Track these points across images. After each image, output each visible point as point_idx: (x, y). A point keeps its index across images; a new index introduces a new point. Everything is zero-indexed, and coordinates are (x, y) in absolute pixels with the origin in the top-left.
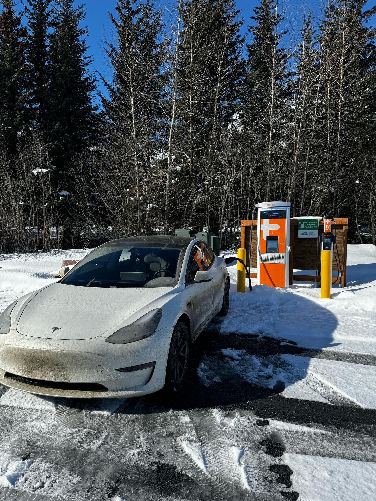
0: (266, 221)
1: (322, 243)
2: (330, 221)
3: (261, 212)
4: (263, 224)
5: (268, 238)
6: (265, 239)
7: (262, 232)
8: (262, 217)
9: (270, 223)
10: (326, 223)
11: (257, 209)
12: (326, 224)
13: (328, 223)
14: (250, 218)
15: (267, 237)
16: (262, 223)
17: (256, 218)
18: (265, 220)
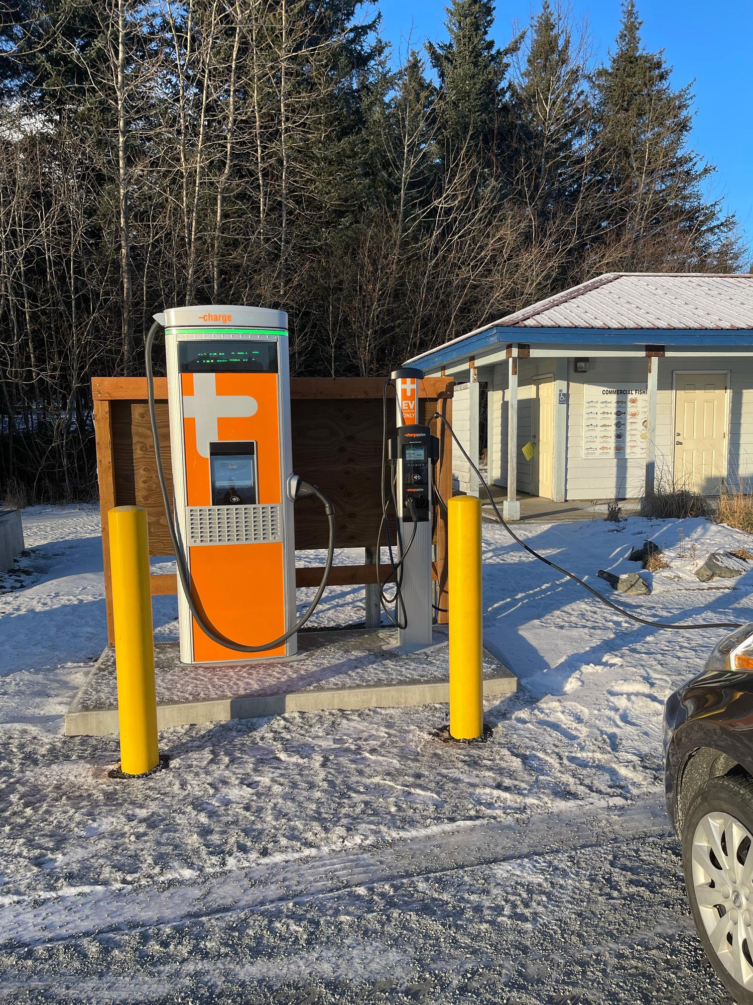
0: (205, 381)
1: (400, 461)
2: (414, 386)
3: (184, 347)
4: (191, 393)
5: (218, 450)
6: (205, 452)
7: (188, 425)
8: (186, 368)
9: (221, 391)
10: (404, 391)
11: (161, 330)
12: (405, 397)
13: (409, 394)
14: (138, 371)
15: (212, 445)
16: (187, 390)
17: (160, 369)
18: (200, 379)
